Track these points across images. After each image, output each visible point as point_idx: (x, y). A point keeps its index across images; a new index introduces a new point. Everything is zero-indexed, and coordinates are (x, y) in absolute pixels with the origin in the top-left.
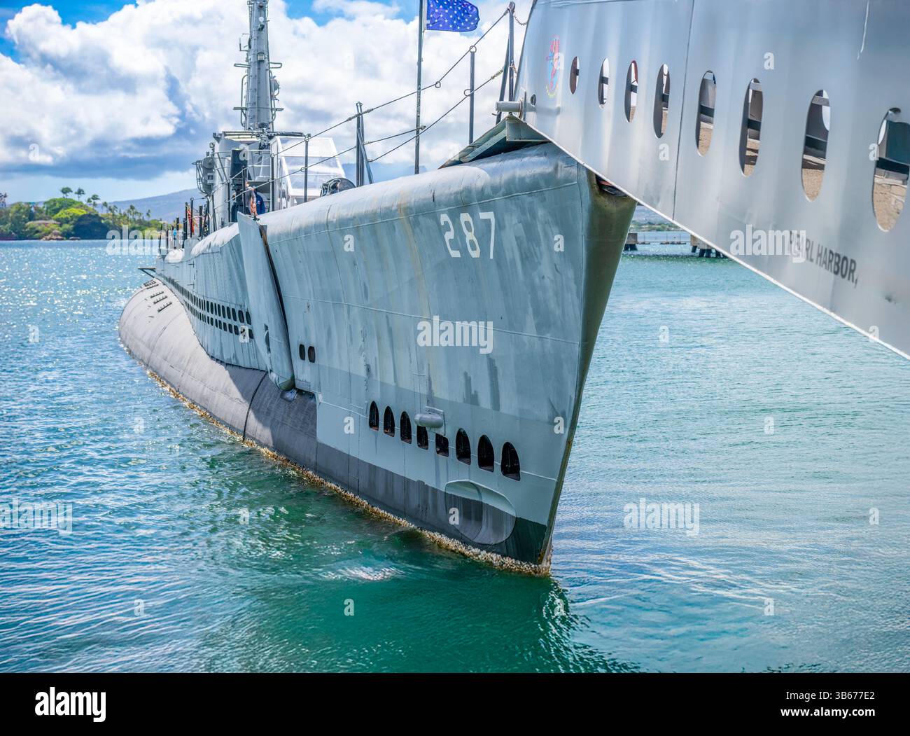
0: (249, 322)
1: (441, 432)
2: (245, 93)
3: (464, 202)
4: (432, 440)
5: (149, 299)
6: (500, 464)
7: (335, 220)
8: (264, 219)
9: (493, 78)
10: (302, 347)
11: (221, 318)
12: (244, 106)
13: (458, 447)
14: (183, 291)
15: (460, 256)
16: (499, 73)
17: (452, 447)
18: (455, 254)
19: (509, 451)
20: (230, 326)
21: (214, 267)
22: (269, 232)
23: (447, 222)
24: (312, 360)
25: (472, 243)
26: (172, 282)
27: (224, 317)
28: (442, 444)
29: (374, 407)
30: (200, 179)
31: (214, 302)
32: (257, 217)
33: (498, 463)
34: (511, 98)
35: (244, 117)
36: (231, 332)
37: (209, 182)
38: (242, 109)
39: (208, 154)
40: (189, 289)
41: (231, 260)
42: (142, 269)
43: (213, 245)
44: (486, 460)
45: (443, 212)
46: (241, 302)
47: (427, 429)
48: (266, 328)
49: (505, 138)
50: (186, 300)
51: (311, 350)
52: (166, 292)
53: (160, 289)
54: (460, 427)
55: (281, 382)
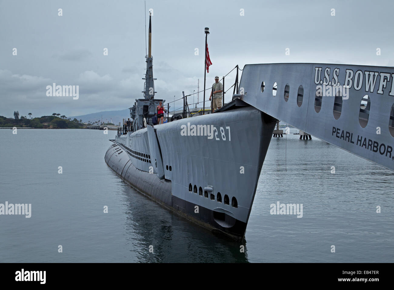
0: (150, 158)
1: (212, 193)
2: (145, 87)
3: (222, 124)
4: (209, 195)
5: (115, 150)
8: (156, 127)
9: (232, 87)
10: (167, 166)
11: (140, 157)
12: (145, 91)
13: (217, 197)
14: (126, 148)
16: (233, 85)
17: (216, 198)
19: (234, 199)
20: (143, 159)
21: (138, 141)
22: (157, 131)
24: (171, 170)
26: (122, 145)
27: (141, 156)
28: (213, 197)
29: (190, 185)
30: (131, 114)
31: (138, 152)
32: (153, 126)
33: (230, 203)
34: (237, 93)
35: (145, 95)
36: (143, 161)
37: (134, 114)
38: (144, 92)
39: (134, 105)
40: (129, 147)
41: (144, 139)
42: (110, 140)
43: (138, 134)
44: (227, 201)
46: (147, 152)
47: (208, 192)
48: (156, 160)
49: (235, 105)
50: (128, 150)
51: (170, 167)
52: (120, 148)
53: (118, 147)
54: (218, 192)
55: (160, 177)
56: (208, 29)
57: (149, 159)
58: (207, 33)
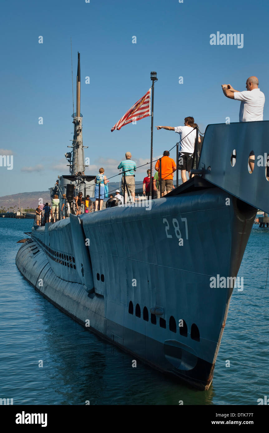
0: (74, 262)
1: (162, 317)
3: (175, 213)
4: (158, 321)
5: (29, 248)
6: (190, 333)
7: (114, 219)
10: (98, 275)
11: (61, 259)
13: (170, 324)
14: (44, 246)
15: (172, 237)
17: (168, 324)
18: (169, 236)
20: (65, 263)
21: (59, 237)
23: (166, 222)
24: (103, 280)
25: (178, 232)
26: (39, 241)
27: (63, 259)
28: (163, 323)
29: (131, 304)
31: (58, 252)
35: (71, 169)
36: (66, 265)
40: (47, 245)
41: (67, 234)
42: (25, 233)
43: (58, 227)
44: (184, 331)
45: (165, 218)
46: (70, 253)
47: (156, 315)
48: (82, 265)
49: (194, 185)
50: (46, 249)
51: (102, 276)
52: (37, 246)
53: (34, 243)
54: (171, 315)
55: (88, 290)
56: (155, 73)
57: (73, 264)
58: (154, 79)
